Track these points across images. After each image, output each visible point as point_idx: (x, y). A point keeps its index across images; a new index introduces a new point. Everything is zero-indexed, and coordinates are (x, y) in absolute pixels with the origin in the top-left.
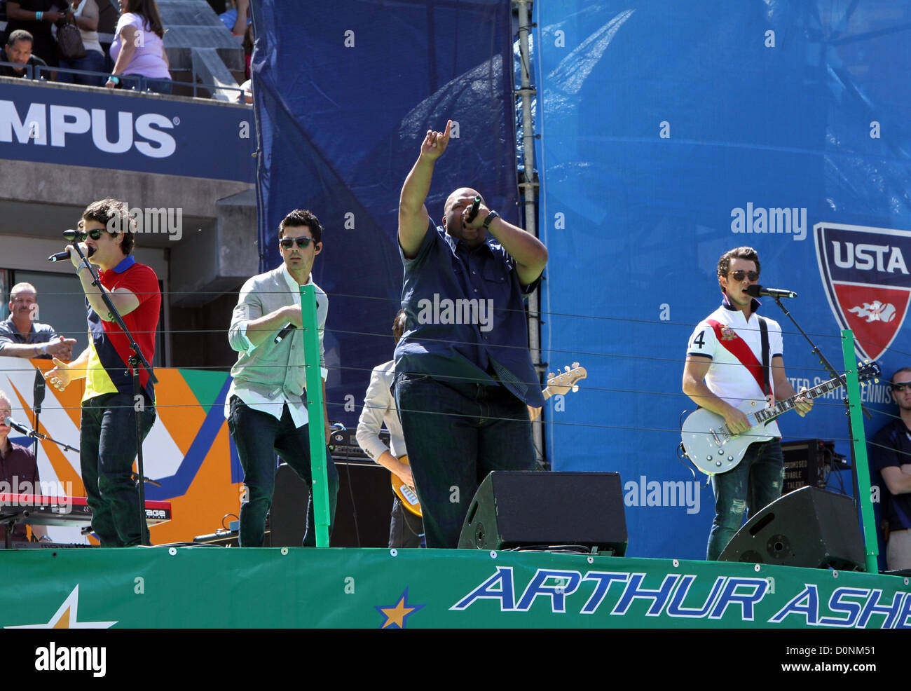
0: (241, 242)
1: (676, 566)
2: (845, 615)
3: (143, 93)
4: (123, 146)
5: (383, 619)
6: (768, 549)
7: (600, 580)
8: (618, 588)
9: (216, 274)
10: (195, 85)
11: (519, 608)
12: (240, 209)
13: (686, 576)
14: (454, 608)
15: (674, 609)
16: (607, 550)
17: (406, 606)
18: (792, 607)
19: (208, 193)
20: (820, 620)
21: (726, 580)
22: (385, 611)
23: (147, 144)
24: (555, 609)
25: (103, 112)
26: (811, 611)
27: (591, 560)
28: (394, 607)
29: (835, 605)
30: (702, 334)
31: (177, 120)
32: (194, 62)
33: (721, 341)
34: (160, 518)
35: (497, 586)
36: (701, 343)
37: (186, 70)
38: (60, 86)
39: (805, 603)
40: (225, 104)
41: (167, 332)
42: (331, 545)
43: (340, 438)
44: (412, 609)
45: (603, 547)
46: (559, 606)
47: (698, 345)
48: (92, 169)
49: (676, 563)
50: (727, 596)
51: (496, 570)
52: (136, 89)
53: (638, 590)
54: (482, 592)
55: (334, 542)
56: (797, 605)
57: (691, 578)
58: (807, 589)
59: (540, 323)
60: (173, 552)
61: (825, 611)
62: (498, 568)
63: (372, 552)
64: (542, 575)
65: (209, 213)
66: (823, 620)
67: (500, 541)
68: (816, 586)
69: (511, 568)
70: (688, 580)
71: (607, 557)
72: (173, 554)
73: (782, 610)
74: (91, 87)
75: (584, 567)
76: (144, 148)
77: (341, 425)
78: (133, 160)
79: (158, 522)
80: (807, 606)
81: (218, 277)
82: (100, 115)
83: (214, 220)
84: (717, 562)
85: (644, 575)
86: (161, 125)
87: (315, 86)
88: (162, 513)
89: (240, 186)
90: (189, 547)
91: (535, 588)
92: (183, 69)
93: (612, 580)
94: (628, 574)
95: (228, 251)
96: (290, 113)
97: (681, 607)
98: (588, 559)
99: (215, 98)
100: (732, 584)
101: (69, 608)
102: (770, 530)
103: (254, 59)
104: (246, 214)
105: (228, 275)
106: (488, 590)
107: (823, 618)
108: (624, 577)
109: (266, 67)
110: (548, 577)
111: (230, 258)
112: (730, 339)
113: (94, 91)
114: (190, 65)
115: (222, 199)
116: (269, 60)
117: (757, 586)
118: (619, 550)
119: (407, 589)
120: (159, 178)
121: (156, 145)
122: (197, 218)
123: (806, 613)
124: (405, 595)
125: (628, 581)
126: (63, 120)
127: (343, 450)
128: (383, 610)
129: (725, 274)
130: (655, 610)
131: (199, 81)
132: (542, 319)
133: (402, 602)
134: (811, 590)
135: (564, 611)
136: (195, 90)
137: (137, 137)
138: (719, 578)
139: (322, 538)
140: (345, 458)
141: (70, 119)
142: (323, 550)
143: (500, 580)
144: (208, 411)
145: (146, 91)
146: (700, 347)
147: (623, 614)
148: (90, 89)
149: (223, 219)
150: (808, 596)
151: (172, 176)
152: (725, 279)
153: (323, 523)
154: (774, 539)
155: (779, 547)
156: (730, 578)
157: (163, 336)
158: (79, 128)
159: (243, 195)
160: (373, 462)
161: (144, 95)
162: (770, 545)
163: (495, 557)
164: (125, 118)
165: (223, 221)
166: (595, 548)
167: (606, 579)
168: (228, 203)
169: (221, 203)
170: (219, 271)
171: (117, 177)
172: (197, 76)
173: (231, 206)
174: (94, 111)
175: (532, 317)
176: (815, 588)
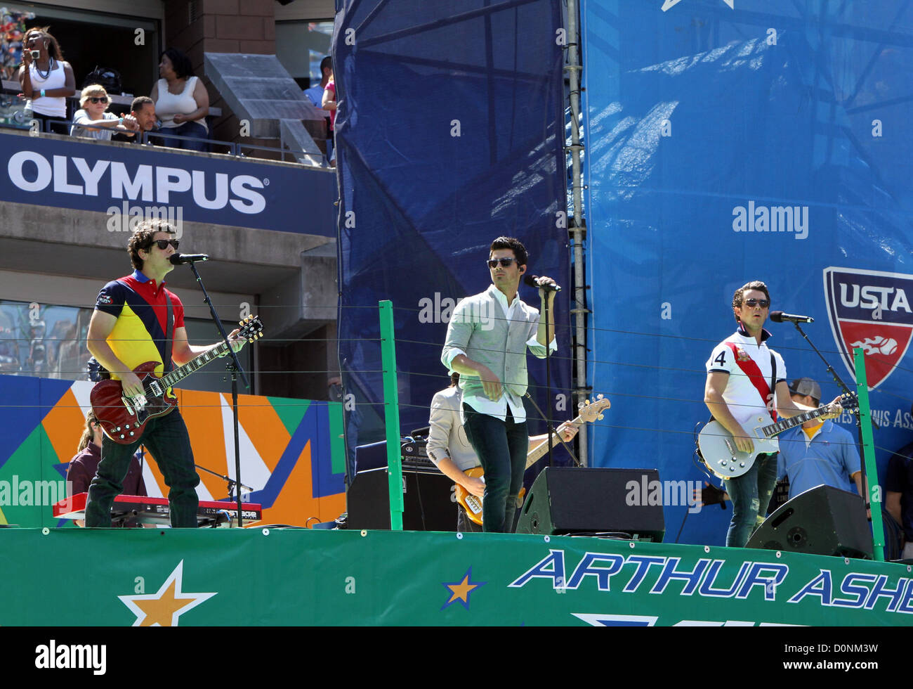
0: (322, 289)
1: (707, 551)
2: (855, 598)
3: (238, 157)
4: (219, 203)
5: (448, 594)
6: (788, 540)
7: (640, 563)
8: (656, 570)
9: (300, 317)
10: (283, 151)
11: (569, 586)
12: (322, 259)
13: (715, 561)
14: (512, 585)
15: (705, 590)
16: (647, 537)
17: (470, 583)
18: (809, 589)
19: (292, 246)
20: (833, 601)
21: (751, 565)
22: (452, 587)
23: (241, 202)
24: (601, 588)
25: (202, 173)
26: (826, 593)
27: (632, 545)
28: (459, 583)
29: (846, 588)
30: (723, 354)
31: (267, 182)
32: (282, 132)
33: (737, 362)
34: (252, 519)
35: (550, 567)
36: (722, 362)
37: (275, 138)
38: (165, 150)
39: (820, 586)
40: (310, 167)
41: (256, 372)
42: (404, 529)
43: (409, 449)
44: (476, 586)
45: (643, 535)
46: (604, 585)
47: (720, 363)
48: (192, 223)
49: (707, 549)
50: (752, 579)
51: (550, 553)
52: (231, 153)
53: (673, 572)
54: (537, 571)
55: (407, 526)
56: (813, 588)
57: (721, 563)
58: (822, 574)
59: (587, 350)
60: (266, 532)
61: (837, 594)
62: (551, 551)
63: (439, 534)
64: (589, 558)
65: (294, 264)
66: (836, 601)
67: (552, 528)
68: (829, 571)
69: (563, 551)
70: (717, 564)
71: (647, 543)
72: (266, 534)
73: (799, 592)
74: (192, 151)
75: (627, 551)
76: (238, 206)
77: (411, 438)
78: (228, 215)
79: (250, 522)
80: (822, 589)
81: (302, 320)
82: (199, 176)
83: (299, 270)
84: (744, 548)
85: (679, 559)
86: (253, 185)
87: (390, 143)
88: (254, 514)
89: (322, 239)
90: (280, 529)
91: (583, 569)
92: (272, 138)
93: (651, 563)
94: (665, 558)
95: (310, 297)
96: (368, 166)
97: (712, 587)
98: (630, 544)
99: (300, 162)
100: (757, 568)
101: (174, 581)
102: (789, 523)
103: (337, 120)
104: (326, 264)
105: (310, 318)
106: (542, 570)
107: (835, 599)
108: (662, 561)
109: (347, 127)
110: (594, 559)
111: (312, 303)
112: (745, 360)
113: (195, 155)
114: (278, 134)
115: (306, 251)
116: (349, 120)
117: (778, 571)
118: (657, 537)
119: (470, 568)
120: (251, 231)
121: (248, 203)
122: (284, 267)
123: (821, 595)
124: (469, 573)
125: (665, 564)
126: (167, 180)
127: (412, 460)
128: (449, 586)
129: (739, 305)
130: (688, 590)
131: (286, 147)
132: (589, 347)
133: (466, 580)
134: (826, 575)
135: (608, 590)
136: (283, 156)
137: (232, 196)
138: (745, 562)
139: (397, 522)
140: (414, 467)
141: (173, 179)
142: (397, 533)
143: (553, 561)
144: (292, 434)
145: (240, 156)
146: (722, 365)
147: (661, 593)
148: (191, 153)
149: (307, 268)
150: (823, 580)
151: (262, 230)
152: (739, 309)
153: (398, 510)
154: (793, 531)
155: (797, 538)
156: (755, 563)
157: (252, 375)
158: (181, 187)
159: (324, 247)
160: (439, 471)
161: (238, 159)
162: (789, 537)
163: (548, 541)
164: (221, 179)
165: (306, 270)
166: (636, 536)
167: (645, 562)
168: (311, 254)
169: (304, 255)
170: (302, 314)
171: (214, 230)
172: (285, 144)
173: (314, 257)
174: (194, 172)
175: (580, 345)
176: (828, 573)
